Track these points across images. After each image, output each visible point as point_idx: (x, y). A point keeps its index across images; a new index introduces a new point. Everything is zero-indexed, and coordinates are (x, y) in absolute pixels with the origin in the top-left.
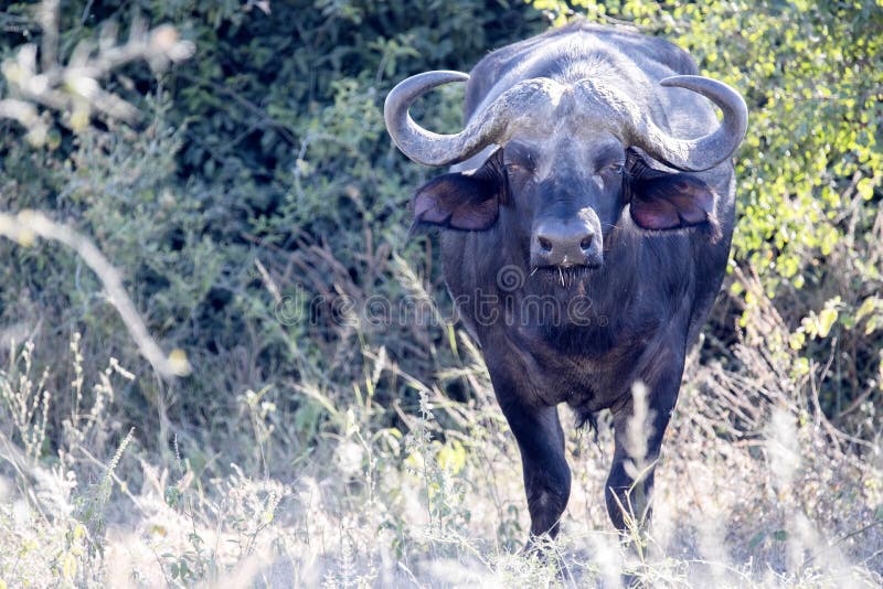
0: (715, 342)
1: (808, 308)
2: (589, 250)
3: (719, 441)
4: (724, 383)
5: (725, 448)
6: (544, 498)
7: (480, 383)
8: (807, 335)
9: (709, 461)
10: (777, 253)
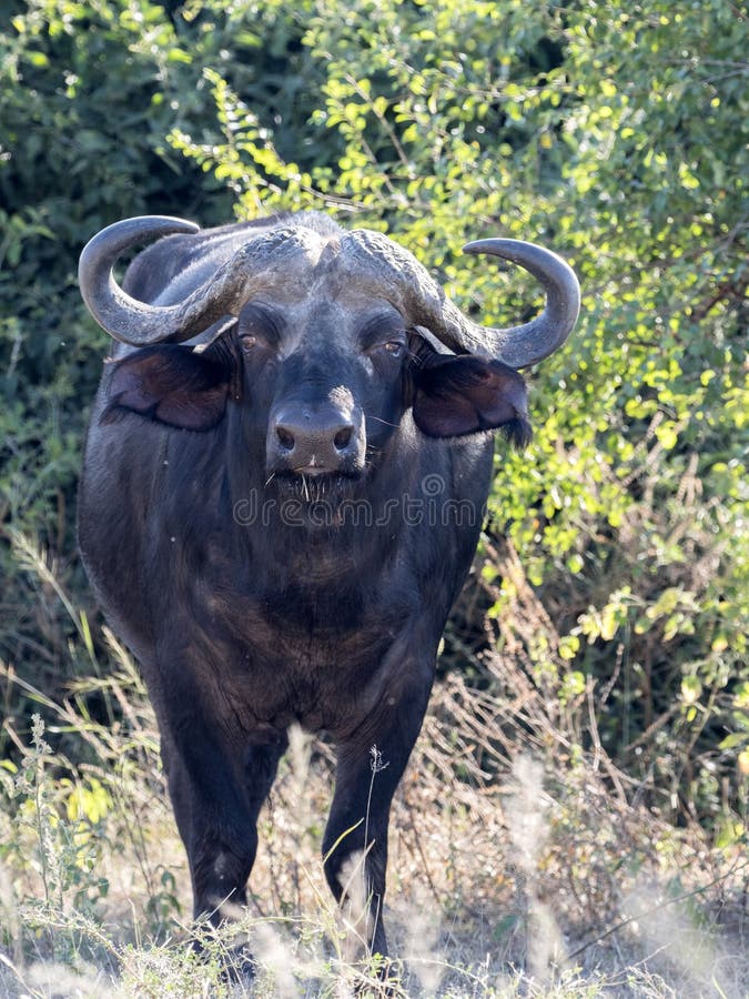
0: (458, 645)
1: (587, 601)
2: (346, 451)
3: (460, 786)
4: (467, 705)
5: (469, 796)
6: (220, 863)
7: (129, 702)
8: (583, 638)
9: (446, 813)
10: (546, 522)
